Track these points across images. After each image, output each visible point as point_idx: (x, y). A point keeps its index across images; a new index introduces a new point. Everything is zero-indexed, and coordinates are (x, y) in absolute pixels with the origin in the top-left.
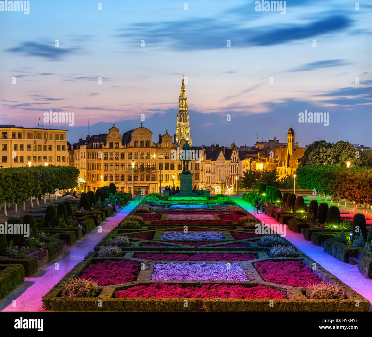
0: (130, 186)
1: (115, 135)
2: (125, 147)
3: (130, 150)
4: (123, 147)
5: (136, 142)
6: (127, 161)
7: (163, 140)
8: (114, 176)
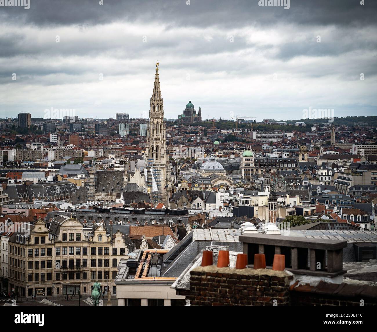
0: (59, 286)
1: (40, 228)
2: (53, 242)
3: (58, 245)
4: (50, 242)
5: (65, 236)
6: (55, 257)
7: (96, 233)
8: (40, 275)
